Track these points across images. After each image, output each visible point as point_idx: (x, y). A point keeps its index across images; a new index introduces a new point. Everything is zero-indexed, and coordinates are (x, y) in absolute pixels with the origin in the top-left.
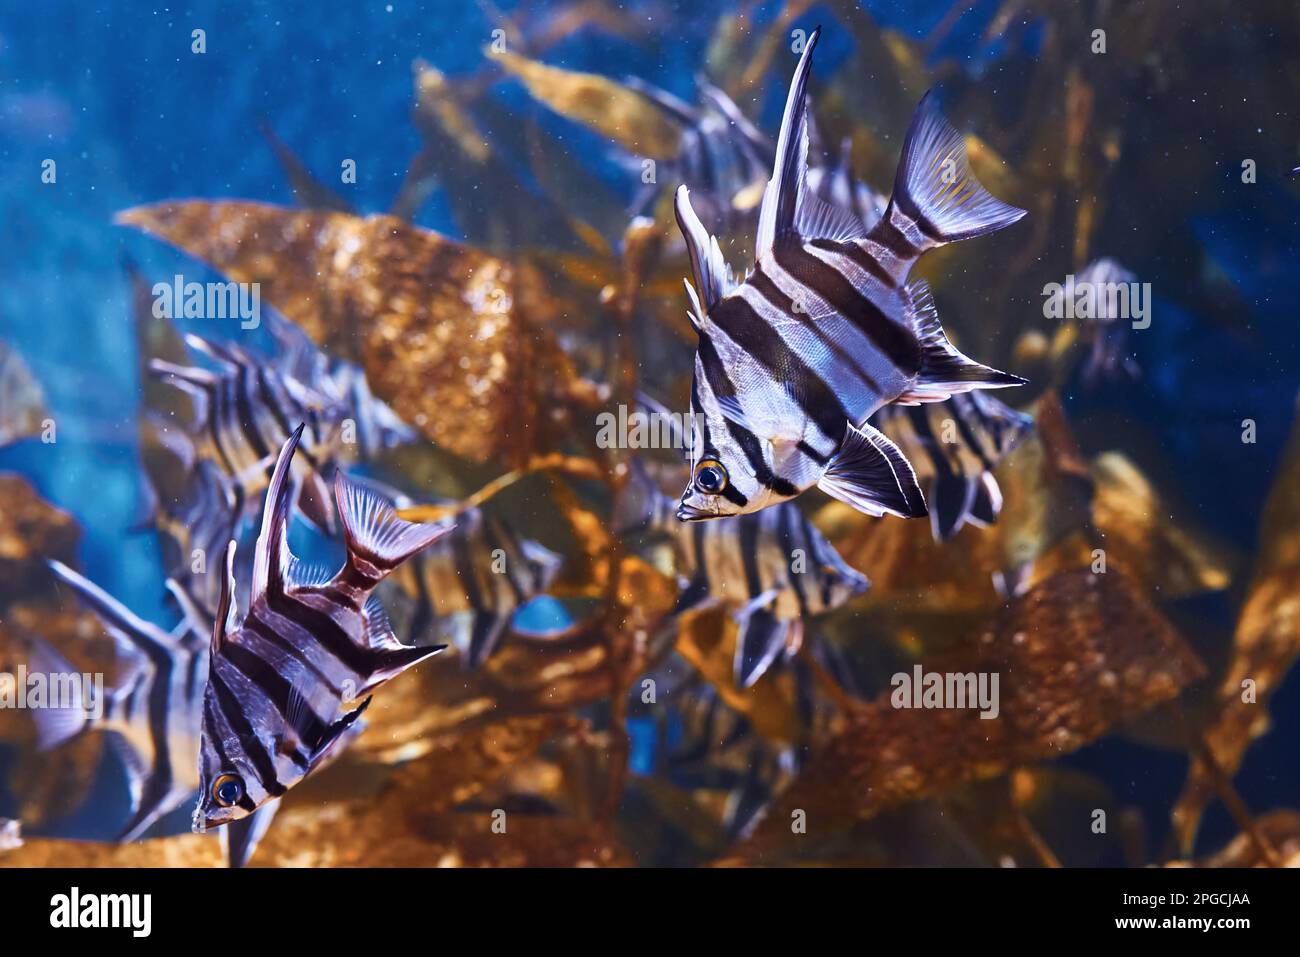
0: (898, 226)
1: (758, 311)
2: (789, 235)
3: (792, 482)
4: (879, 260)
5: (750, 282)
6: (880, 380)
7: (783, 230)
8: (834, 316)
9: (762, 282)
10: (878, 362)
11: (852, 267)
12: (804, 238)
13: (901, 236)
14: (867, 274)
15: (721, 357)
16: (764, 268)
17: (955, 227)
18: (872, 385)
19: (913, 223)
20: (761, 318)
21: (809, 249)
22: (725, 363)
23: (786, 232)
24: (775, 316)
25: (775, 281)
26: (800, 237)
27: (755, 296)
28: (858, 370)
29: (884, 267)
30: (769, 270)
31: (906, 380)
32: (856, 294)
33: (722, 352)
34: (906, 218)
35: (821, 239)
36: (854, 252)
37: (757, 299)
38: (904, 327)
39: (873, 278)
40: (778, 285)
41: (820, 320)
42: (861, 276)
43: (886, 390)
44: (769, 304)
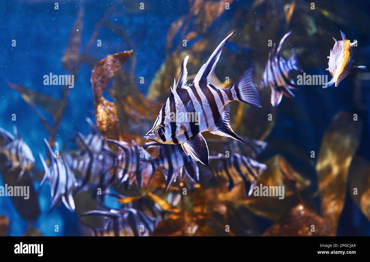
0: (232, 92)
1: (190, 95)
2: (205, 80)
3: (178, 141)
4: (224, 97)
5: (190, 87)
6: (210, 125)
7: (204, 78)
8: (208, 105)
9: (193, 88)
10: (211, 120)
11: (217, 96)
12: (208, 82)
13: (231, 94)
14: (220, 99)
15: (176, 102)
16: (195, 85)
17: (245, 99)
18: (207, 125)
19: (236, 93)
20: (190, 97)
21: (208, 86)
22: (176, 104)
23: (204, 79)
24: (194, 98)
25: (197, 90)
26: (207, 82)
27: (190, 91)
28: (206, 120)
29: (224, 99)
30: (196, 86)
31: (215, 127)
32: (215, 103)
33: (177, 101)
34: (235, 91)
35: (212, 85)
36: (219, 92)
37: (191, 92)
38: (221, 115)
39: (220, 101)
40: (197, 91)
41: (204, 104)
42: (218, 99)
43: (209, 128)
44: (193, 95)
